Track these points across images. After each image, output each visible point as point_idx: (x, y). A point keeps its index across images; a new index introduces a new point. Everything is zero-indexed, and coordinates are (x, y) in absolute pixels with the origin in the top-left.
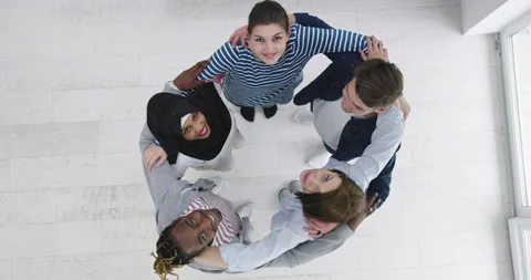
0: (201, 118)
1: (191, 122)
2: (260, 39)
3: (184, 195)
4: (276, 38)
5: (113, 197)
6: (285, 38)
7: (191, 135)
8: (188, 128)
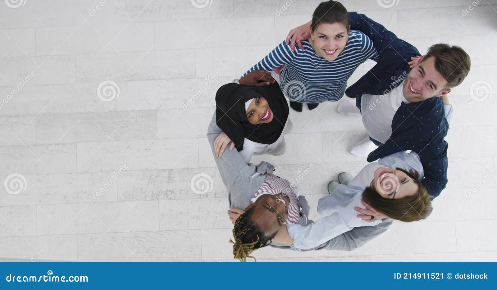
0: (264, 102)
1: (254, 106)
2: (323, 37)
3: (254, 179)
4: (339, 36)
5: (170, 179)
6: (346, 37)
7: (255, 120)
8: (252, 112)
